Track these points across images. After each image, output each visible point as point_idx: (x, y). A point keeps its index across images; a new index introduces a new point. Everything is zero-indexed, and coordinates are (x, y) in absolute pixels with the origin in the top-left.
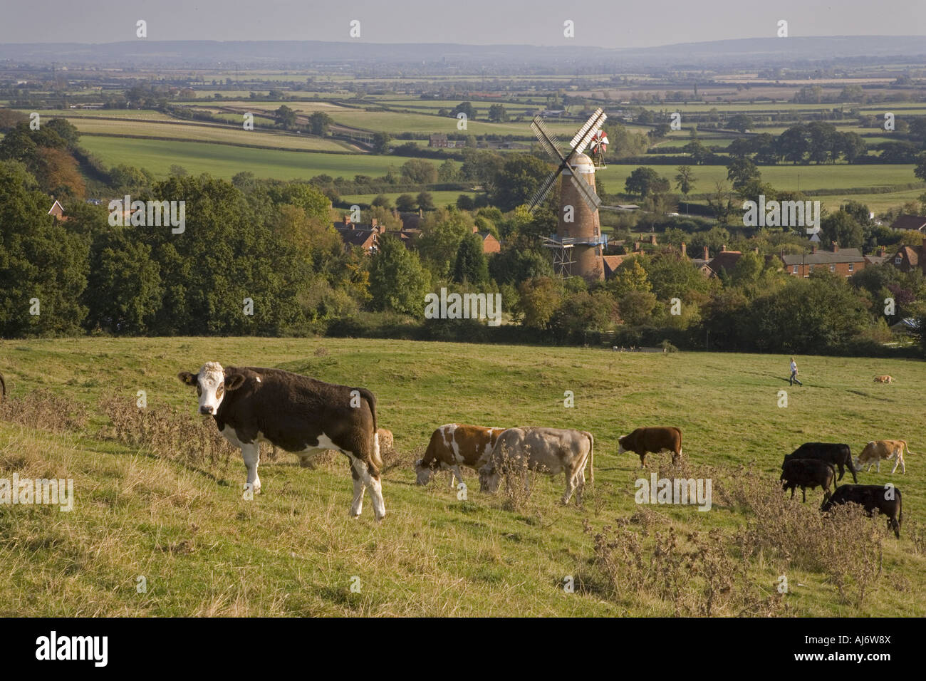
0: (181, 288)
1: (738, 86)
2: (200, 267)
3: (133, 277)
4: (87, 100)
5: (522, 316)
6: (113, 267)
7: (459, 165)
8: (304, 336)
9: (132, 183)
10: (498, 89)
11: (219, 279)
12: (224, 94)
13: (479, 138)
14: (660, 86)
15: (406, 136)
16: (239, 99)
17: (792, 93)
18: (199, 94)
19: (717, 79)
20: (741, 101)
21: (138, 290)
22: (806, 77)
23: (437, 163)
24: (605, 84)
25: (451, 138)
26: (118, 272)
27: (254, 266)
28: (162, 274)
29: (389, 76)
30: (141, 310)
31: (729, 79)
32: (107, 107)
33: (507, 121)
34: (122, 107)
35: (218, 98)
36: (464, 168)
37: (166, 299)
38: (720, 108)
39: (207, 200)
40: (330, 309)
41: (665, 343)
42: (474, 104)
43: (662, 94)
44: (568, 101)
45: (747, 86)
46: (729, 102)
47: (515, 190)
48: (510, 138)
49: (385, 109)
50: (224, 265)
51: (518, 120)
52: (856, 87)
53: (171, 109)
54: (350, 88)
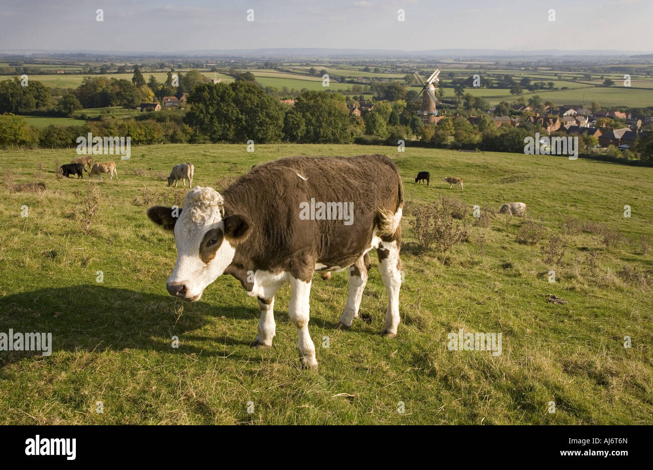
0: (312, 127)
1: (449, 63)
2: (318, 120)
3: (298, 124)
4: (253, 66)
5: (420, 138)
6: (291, 120)
7: (369, 87)
8: (348, 143)
9: (271, 91)
10: (375, 63)
11: (324, 124)
12: (293, 64)
13: (373, 78)
14: (424, 63)
15: (350, 77)
16: (297, 66)
17: (465, 66)
18: (285, 64)
19: (441, 61)
20: (450, 68)
21: (299, 128)
22: (468, 61)
23: (363, 86)
24: (407, 62)
25: (364, 78)
26: (293, 122)
27: (335, 120)
28: (306, 123)
29: (341, 59)
30: (300, 134)
31: (445, 61)
32: (259, 68)
33: (379, 73)
34: (263, 68)
35: (291, 65)
36: (371, 87)
37: (307, 131)
38: (445, 70)
39: (319, 98)
40: (355, 134)
41: (477, 149)
42: (370, 68)
43: (426, 65)
44: (397, 67)
45: (451, 63)
46: (447, 68)
47: (390, 95)
48: (381, 78)
49: (342, 69)
50: (325, 120)
51: (383, 73)
52: (485, 65)
53: (279, 69)
54: (330, 62)
